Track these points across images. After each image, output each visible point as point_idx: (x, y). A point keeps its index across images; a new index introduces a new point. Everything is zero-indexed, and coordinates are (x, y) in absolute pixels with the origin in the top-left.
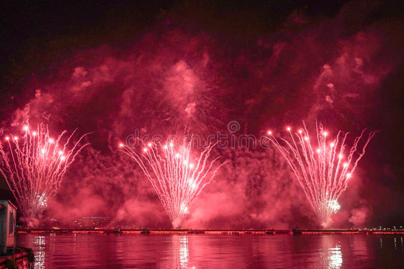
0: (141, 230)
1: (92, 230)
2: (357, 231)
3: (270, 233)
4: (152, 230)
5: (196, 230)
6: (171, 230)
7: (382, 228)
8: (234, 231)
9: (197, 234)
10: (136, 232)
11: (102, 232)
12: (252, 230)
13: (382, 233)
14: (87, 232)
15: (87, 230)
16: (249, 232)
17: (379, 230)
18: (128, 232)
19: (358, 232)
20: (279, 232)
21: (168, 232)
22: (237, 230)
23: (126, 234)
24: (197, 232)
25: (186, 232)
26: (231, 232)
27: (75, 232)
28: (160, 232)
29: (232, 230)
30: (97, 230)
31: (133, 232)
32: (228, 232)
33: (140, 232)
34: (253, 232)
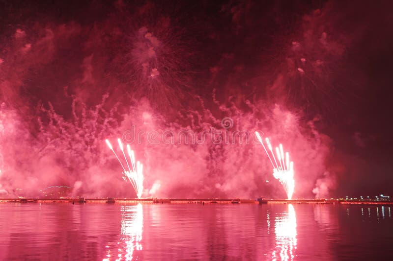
0: (106, 200)
1: (56, 200)
2: (323, 201)
3: (236, 202)
4: (118, 200)
5: (161, 199)
6: (136, 200)
7: (349, 198)
8: (199, 200)
9: (163, 203)
10: (101, 201)
11: (68, 201)
12: (217, 200)
13: (349, 203)
14: (52, 201)
15: (52, 200)
16: (214, 201)
17: (346, 201)
18: (93, 201)
19: (325, 202)
20: (244, 202)
21: (133, 202)
22: (202, 200)
23: (91, 203)
24: (162, 202)
25: (151, 202)
26: (197, 201)
27: (40, 201)
28: (125, 201)
29: (197, 200)
30: (62, 199)
31: (98, 201)
32: (194, 202)
33: (105, 201)
34: (219, 202)
